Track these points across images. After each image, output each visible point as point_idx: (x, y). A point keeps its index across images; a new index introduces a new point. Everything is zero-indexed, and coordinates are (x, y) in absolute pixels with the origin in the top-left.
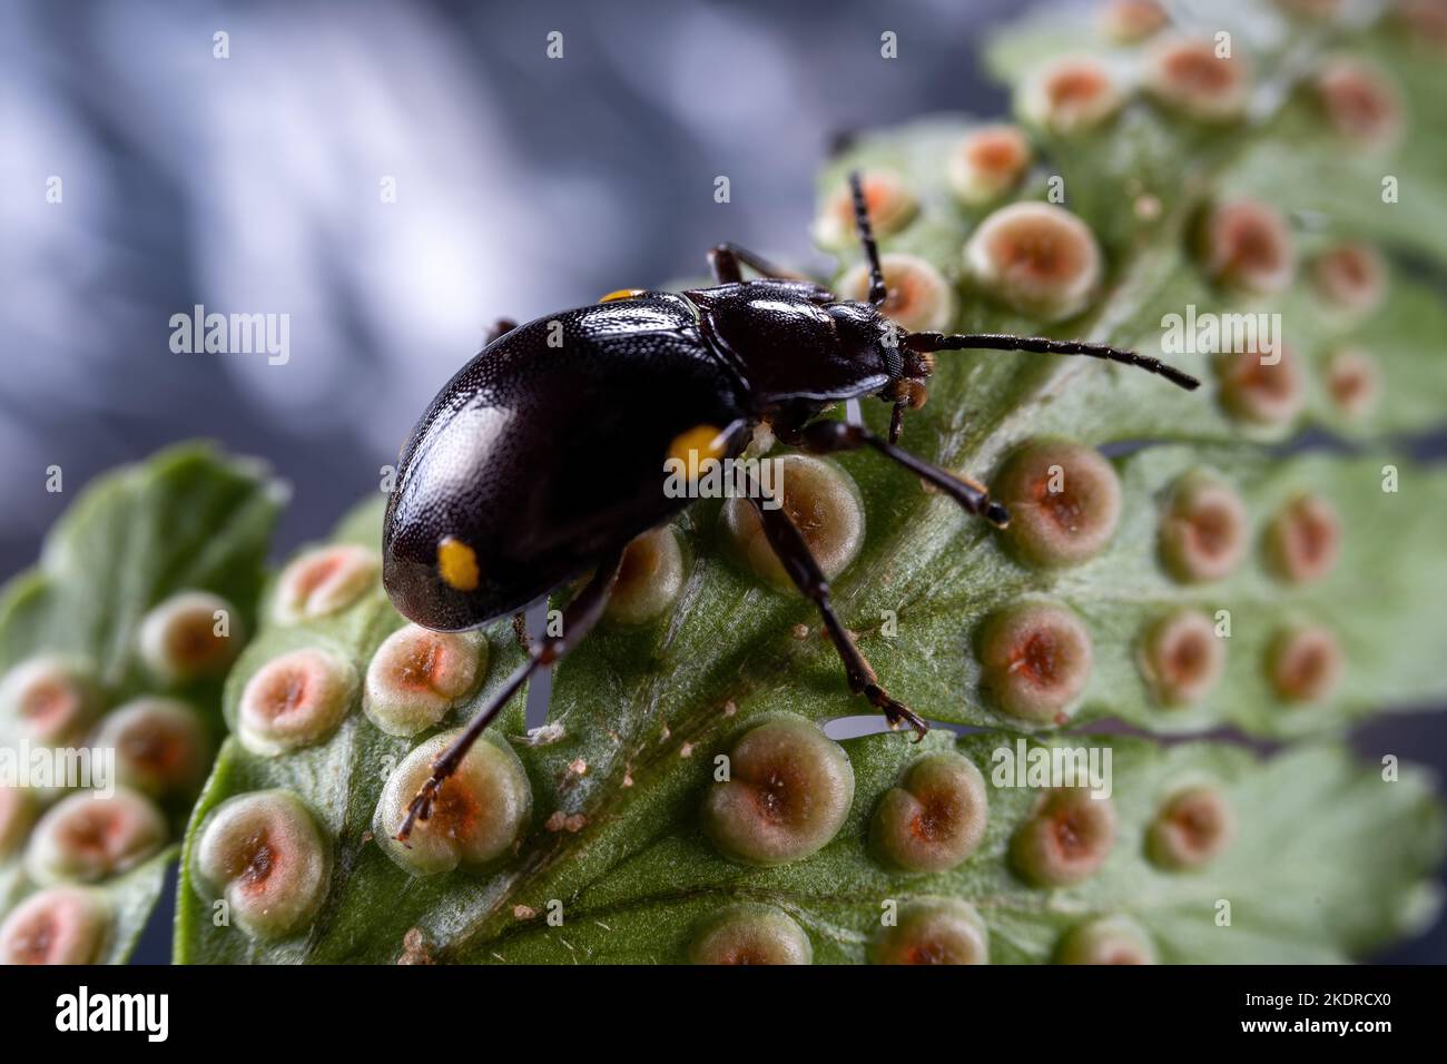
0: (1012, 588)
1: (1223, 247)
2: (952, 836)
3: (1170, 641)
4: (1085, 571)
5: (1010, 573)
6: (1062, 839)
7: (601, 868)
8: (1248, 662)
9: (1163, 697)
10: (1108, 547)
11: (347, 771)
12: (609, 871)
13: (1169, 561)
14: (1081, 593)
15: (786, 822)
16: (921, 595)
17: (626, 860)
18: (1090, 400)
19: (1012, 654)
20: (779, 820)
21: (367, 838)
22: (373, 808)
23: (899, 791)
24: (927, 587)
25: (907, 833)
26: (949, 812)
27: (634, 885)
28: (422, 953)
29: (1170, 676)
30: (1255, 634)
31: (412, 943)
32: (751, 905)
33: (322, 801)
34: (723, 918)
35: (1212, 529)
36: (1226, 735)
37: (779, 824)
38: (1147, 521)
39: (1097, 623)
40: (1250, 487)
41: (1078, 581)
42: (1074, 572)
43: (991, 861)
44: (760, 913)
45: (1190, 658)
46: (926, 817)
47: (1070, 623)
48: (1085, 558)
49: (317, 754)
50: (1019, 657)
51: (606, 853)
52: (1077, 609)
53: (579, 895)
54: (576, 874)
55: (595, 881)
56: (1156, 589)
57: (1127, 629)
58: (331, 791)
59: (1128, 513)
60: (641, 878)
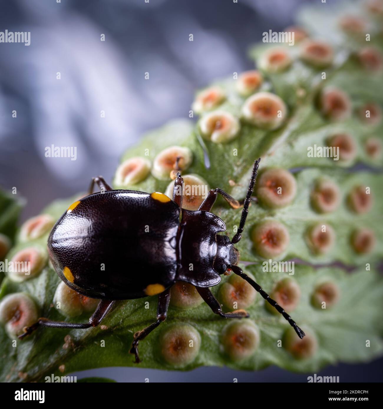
0: (261, 216)
1: (327, 105)
2: (245, 298)
3: (316, 233)
4: (286, 209)
5: (261, 211)
6: (282, 299)
7: (129, 313)
8: (344, 241)
9: (315, 251)
10: (293, 202)
11: (44, 285)
12: (132, 313)
13: (315, 207)
14: (285, 217)
15: (189, 294)
16: (231, 219)
17: (137, 309)
18: (285, 155)
19: (262, 237)
20: (187, 293)
21: (52, 306)
22: (53, 296)
23: (227, 284)
24: (233, 216)
25: (230, 297)
26: (244, 290)
27: (140, 318)
28: (71, 343)
29: (317, 244)
30: (345, 231)
31: (68, 339)
32: (179, 323)
33: (36, 295)
34: (171, 327)
35: (328, 196)
36: (337, 264)
37: (187, 295)
38: (306, 193)
39: (290, 227)
40: (341, 182)
41: (284, 213)
42: (282, 210)
43: (259, 307)
44: (183, 325)
45: (323, 239)
46: (236, 292)
47: (281, 227)
48: (285, 205)
49: (35, 280)
50: (264, 238)
51: (131, 308)
52: (283, 222)
53: (122, 321)
54: (121, 314)
55: (128, 316)
56: (311, 216)
57: (301, 229)
58: (40, 292)
59: (299, 191)
60: (142, 315)
